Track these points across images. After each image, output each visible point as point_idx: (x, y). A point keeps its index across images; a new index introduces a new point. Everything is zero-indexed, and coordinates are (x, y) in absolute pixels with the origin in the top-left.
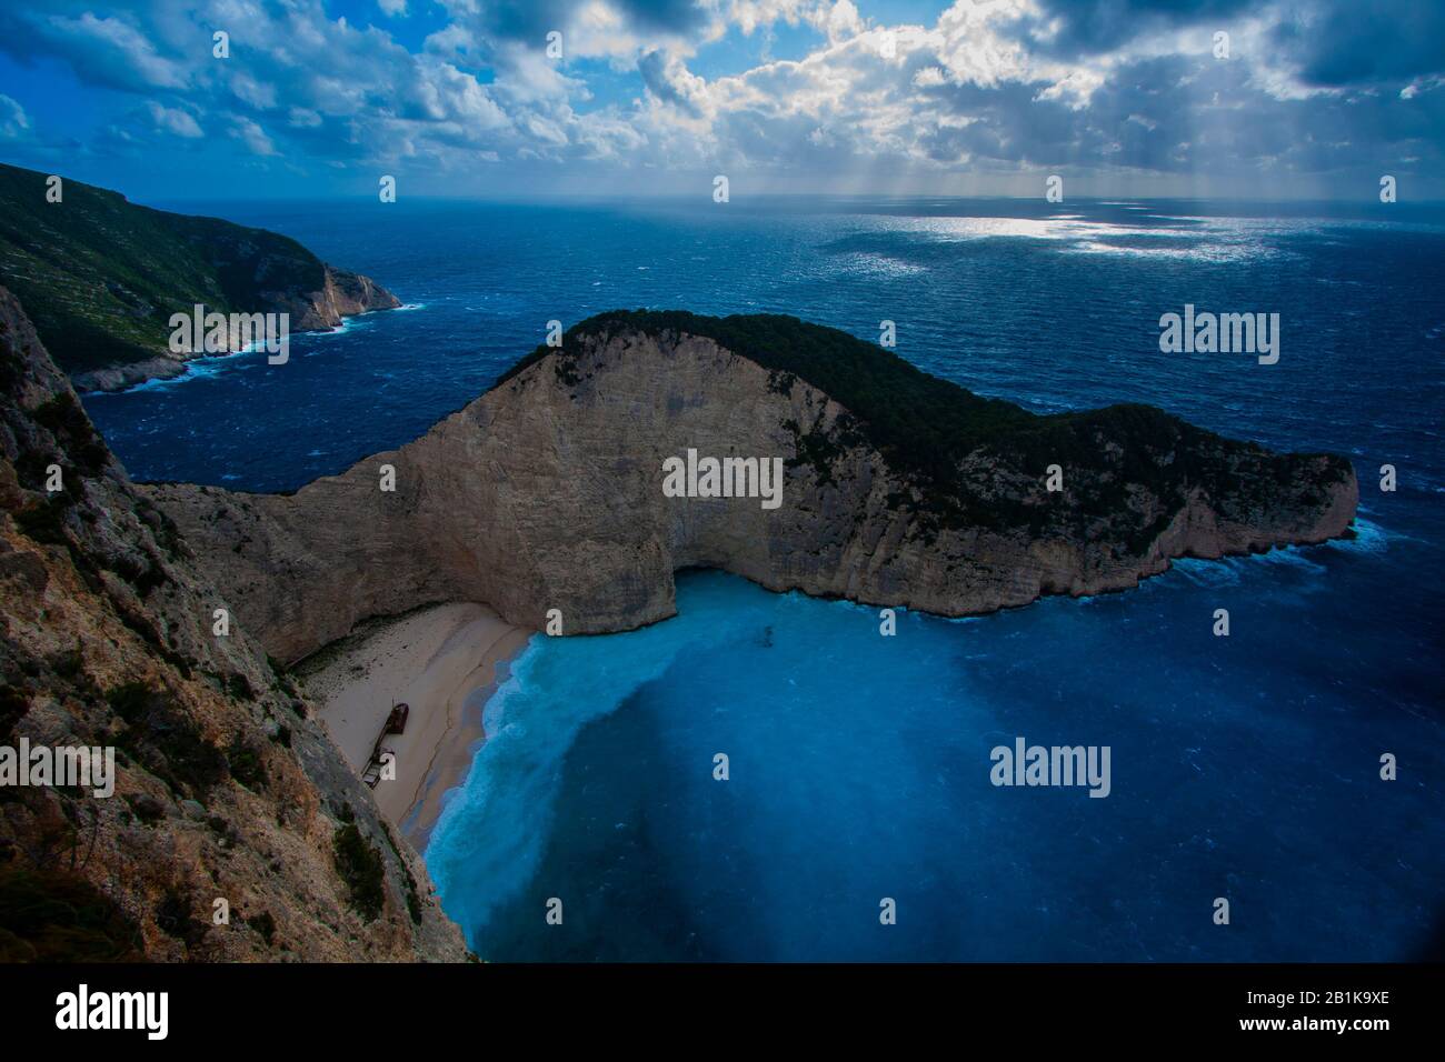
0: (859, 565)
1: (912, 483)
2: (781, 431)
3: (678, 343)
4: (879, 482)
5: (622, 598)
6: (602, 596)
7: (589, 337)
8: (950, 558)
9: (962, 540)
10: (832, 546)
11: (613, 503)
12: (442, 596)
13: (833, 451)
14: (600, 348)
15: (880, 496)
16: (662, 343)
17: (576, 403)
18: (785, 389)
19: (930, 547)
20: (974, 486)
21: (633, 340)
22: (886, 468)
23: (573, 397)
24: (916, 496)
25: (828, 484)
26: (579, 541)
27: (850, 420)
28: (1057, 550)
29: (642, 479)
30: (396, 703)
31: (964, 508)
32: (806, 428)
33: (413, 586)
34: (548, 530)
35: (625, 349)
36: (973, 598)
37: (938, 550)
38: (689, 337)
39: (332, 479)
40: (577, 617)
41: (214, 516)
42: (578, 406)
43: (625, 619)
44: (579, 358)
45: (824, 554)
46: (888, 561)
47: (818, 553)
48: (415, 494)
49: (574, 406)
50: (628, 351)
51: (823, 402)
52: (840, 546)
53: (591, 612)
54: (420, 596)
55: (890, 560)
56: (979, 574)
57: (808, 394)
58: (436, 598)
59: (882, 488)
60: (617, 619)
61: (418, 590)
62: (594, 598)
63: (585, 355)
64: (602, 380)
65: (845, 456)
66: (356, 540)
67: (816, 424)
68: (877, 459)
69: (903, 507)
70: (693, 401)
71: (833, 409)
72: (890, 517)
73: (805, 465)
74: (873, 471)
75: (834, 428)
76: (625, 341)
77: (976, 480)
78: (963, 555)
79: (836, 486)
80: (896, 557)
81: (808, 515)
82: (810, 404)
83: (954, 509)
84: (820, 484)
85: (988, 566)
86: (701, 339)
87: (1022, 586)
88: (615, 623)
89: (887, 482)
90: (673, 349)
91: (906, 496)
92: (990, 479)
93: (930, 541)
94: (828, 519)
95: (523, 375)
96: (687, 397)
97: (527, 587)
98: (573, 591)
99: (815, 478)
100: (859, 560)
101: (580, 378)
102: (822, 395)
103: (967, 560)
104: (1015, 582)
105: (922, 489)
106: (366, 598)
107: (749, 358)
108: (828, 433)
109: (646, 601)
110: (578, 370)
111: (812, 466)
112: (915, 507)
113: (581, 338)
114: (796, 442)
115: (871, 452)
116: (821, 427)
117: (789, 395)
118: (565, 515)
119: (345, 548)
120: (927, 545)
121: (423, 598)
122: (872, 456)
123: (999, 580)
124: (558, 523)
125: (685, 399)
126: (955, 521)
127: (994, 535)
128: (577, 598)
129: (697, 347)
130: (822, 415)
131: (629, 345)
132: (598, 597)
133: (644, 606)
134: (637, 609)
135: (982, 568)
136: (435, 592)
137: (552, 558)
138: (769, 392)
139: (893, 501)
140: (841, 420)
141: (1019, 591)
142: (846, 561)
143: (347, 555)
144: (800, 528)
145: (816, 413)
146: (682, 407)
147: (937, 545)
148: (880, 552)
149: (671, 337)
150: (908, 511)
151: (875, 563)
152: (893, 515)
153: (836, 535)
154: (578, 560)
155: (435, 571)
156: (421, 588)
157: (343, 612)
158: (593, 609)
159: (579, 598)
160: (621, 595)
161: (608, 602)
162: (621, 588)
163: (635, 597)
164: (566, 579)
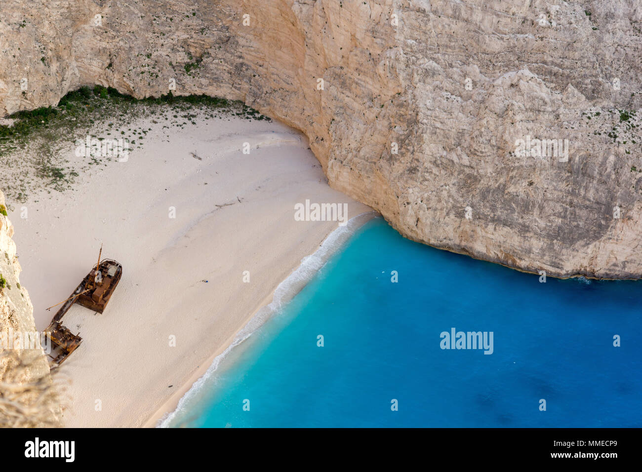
5: (559, 209)
6: (519, 189)
26: (508, 66)
30: (105, 257)
33: (181, 57)
53: (487, 211)
54: (187, 80)
58: (213, 91)
60: (537, 245)
61: (188, 67)
62: (502, 189)
88: (529, 251)
97: (382, 124)
98: (466, 160)
106: (99, 52)
121: (194, 86)
124: (478, 17)
128: (469, 176)
132: (512, 189)
133: (597, 237)
134: (581, 237)
136: (216, 80)
137: (447, 83)
154: (496, 103)
155: (226, 42)
156: (193, 65)
157: (54, 66)
158: (493, 209)
159: (476, 179)
160: (559, 200)
161: (526, 207)
162: (563, 186)
163: (583, 213)
164: (461, 134)
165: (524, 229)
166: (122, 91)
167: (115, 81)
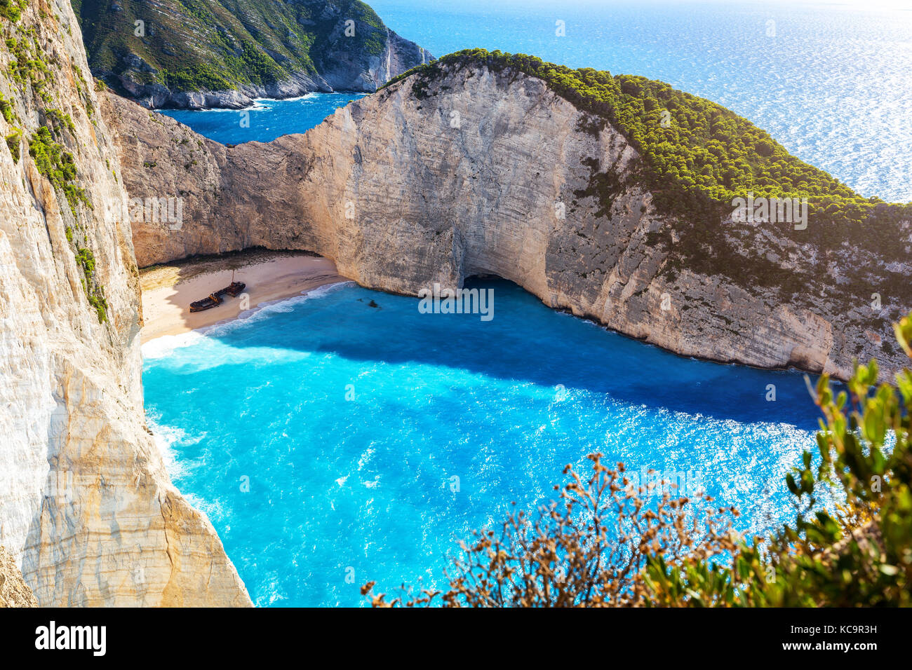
0: (613, 292)
1: (674, 226)
2: (579, 166)
3: (515, 79)
4: (645, 220)
5: (414, 269)
6: (400, 262)
7: (445, 66)
8: (688, 298)
9: (702, 284)
10: (598, 271)
11: (427, 195)
12: (307, 248)
13: (619, 189)
14: (451, 74)
15: (643, 232)
16: (501, 77)
17: (421, 113)
18: (594, 131)
19: (670, 284)
20: (733, 239)
21: (476, 71)
22: (653, 207)
23: (419, 108)
24: (675, 240)
25: (605, 216)
26: (395, 218)
27: (639, 164)
28: (810, 322)
29: (455, 182)
31: (715, 256)
32: (605, 168)
33: (290, 235)
34: (378, 204)
35: (469, 77)
36: (704, 343)
37: (677, 288)
38: (525, 76)
39: (259, 144)
40: (380, 274)
41: (180, 142)
42: (421, 116)
43: (413, 285)
44: (432, 80)
45: (590, 278)
46: (638, 294)
47: (585, 276)
48: (307, 167)
49: (418, 115)
50: (471, 79)
51: (623, 146)
52: (604, 273)
53: (389, 272)
54: (292, 243)
55: (641, 293)
56: (714, 321)
57: (613, 138)
58: (303, 248)
59: (646, 226)
60: (407, 283)
61: (293, 238)
62: (393, 263)
63: (438, 78)
64: (444, 100)
65: (625, 193)
66: (261, 189)
67: (614, 165)
68: (647, 199)
69: (660, 246)
70: (515, 129)
71: (629, 152)
72: (646, 252)
73: (592, 197)
74: (643, 210)
75: (625, 170)
76: (471, 72)
77: (737, 236)
78: (702, 299)
79: (610, 219)
80: (646, 290)
81: (583, 241)
82: (612, 147)
83: (704, 255)
84: (598, 215)
85: (727, 316)
86: (535, 80)
87: (762, 347)
88: (404, 287)
89: (651, 221)
90: (509, 84)
91: (665, 236)
92: (752, 237)
93: (671, 278)
94: (598, 247)
95: (391, 88)
96: (511, 125)
98: (381, 253)
99: (596, 209)
100: (615, 287)
101: (429, 94)
102: (624, 140)
103: (706, 304)
104: (754, 341)
105: (682, 233)
107: (568, 100)
108: (620, 174)
109: (431, 275)
110: (429, 89)
111: (598, 199)
112: (670, 247)
113: (440, 66)
114: (591, 177)
115: (645, 192)
116: (617, 168)
117: (597, 137)
118: (392, 196)
119: (252, 192)
120: (668, 280)
121: (296, 246)
122: (645, 196)
123: (737, 333)
124: (385, 200)
125: (509, 126)
126: (699, 264)
127: (737, 287)
128: (382, 259)
129: (528, 86)
130: (620, 157)
131: (472, 75)
132: (398, 262)
133: (429, 279)
135: (720, 317)
136: (304, 243)
137: (374, 226)
138: (577, 131)
139: (652, 239)
140: (632, 162)
141: (758, 351)
142: (606, 288)
143: (254, 197)
144: (574, 250)
145: (616, 155)
146: (505, 132)
147: (677, 283)
148: (633, 284)
149: (510, 74)
150: (664, 250)
151: (627, 292)
152: (649, 251)
153: (602, 262)
154: (390, 231)
155: (308, 229)
156: (295, 238)
157: (240, 236)
158: (391, 271)
159: (384, 259)
160: (414, 266)
161: (403, 268)
162: (416, 260)
163: (424, 270)
164: (379, 243)
165: (403, 278)
166: (268, 248)
167: (266, 243)
